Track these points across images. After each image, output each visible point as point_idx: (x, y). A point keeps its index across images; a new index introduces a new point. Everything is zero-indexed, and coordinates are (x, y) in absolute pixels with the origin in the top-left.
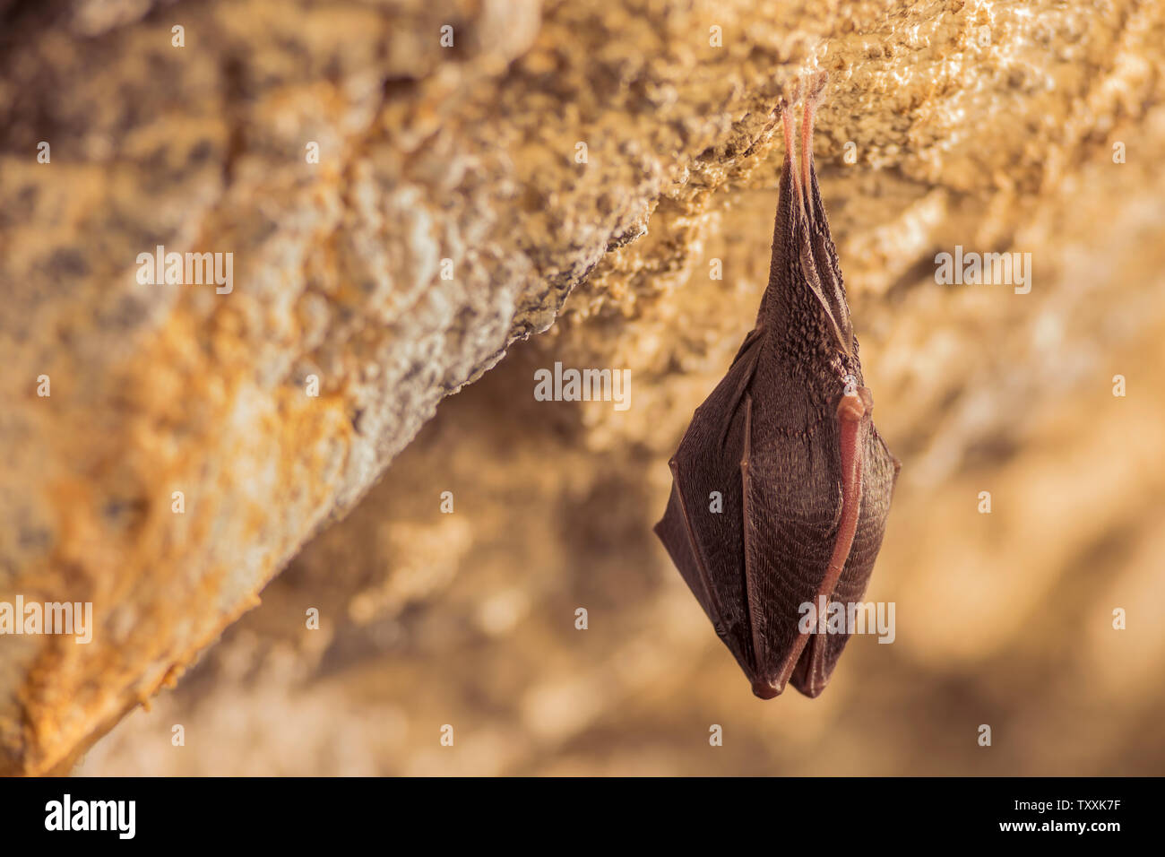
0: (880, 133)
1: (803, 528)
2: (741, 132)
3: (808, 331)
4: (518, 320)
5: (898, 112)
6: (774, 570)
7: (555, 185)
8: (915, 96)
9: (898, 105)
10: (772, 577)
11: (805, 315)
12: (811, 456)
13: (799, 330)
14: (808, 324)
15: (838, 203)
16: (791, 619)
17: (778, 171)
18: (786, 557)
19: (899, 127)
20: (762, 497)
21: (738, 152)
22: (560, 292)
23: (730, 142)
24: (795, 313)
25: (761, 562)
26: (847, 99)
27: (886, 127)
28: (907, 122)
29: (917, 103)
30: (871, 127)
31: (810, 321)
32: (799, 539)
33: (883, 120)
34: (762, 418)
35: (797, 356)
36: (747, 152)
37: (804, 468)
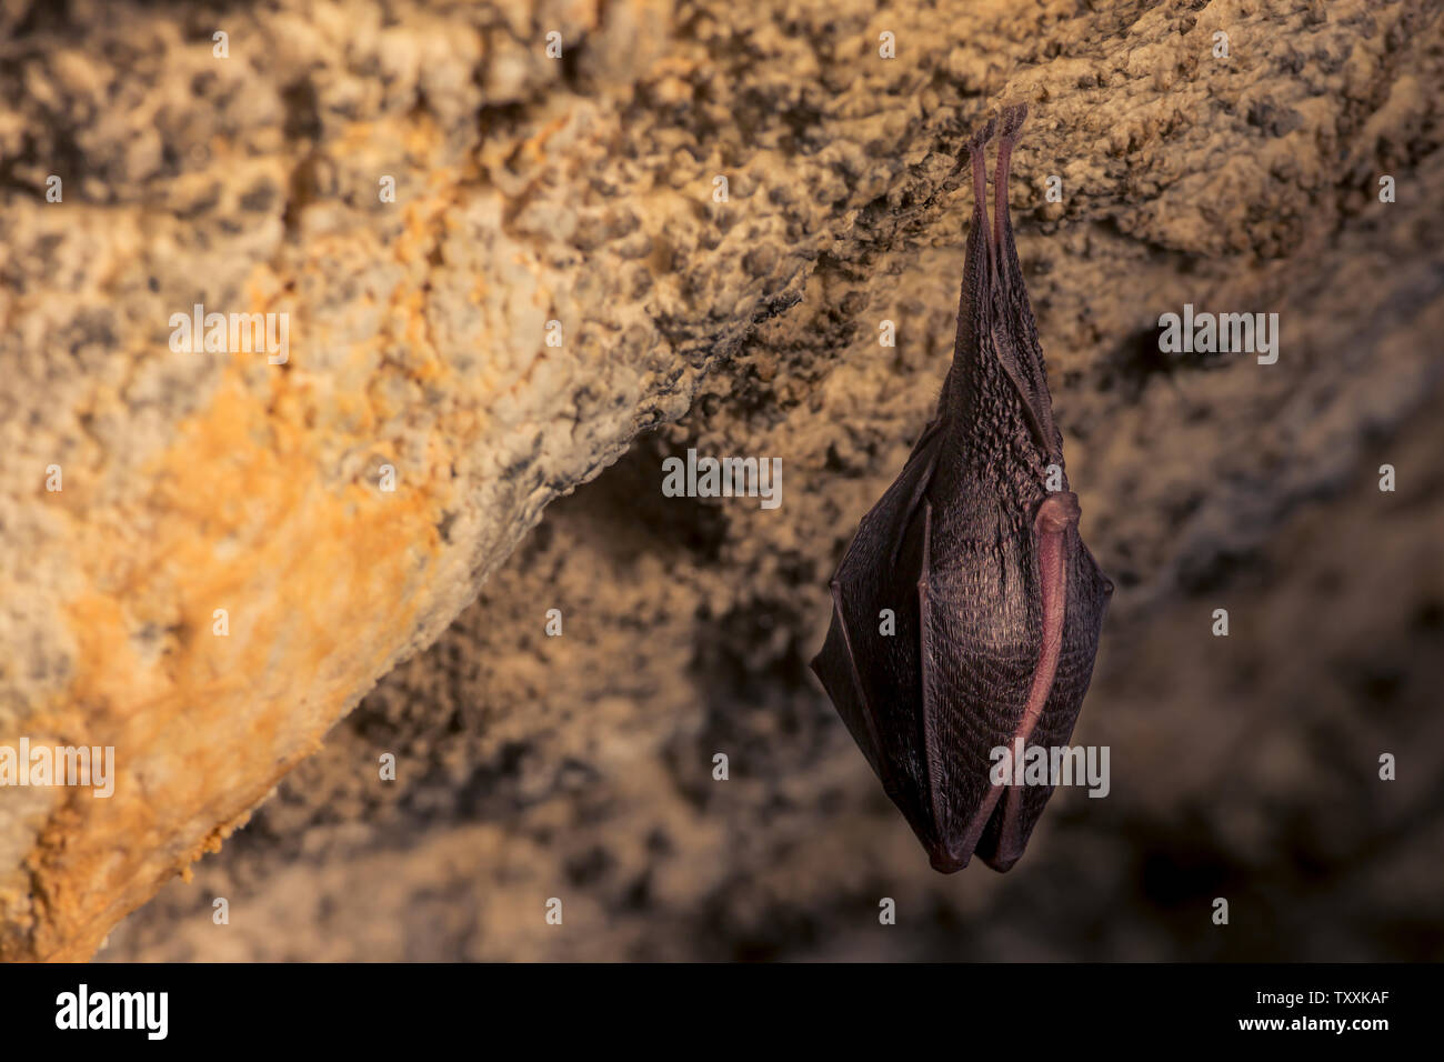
0: (1091, 180)
1: (994, 664)
2: (920, 178)
3: (1000, 421)
4: (644, 405)
5: (1114, 153)
6: (957, 715)
7: (692, 241)
8: (1135, 134)
9: (1113, 145)
10: (956, 723)
11: (997, 402)
12: (1004, 574)
13: (990, 422)
14: (1001, 413)
15: (1038, 266)
16: (977, 775)
17: (966, 225)
18: (972, 699)
19: (1115, 173)
20: (944, 626)
21: (916, 201)
22: (697, 372)
23: (907, 189)
24: (986, 401)
25: (941, 704)
26: (1051, 139)
27: (1099, 173)
28: (1124, 167)
29: (1137, 143)
30: (1081, 172)
31: (1004, 411)
32: (989, 676)
33: (1095, 164)
34: (945, 528)
35: (988, 455)
36: (927, 202)
37: (995, 590)
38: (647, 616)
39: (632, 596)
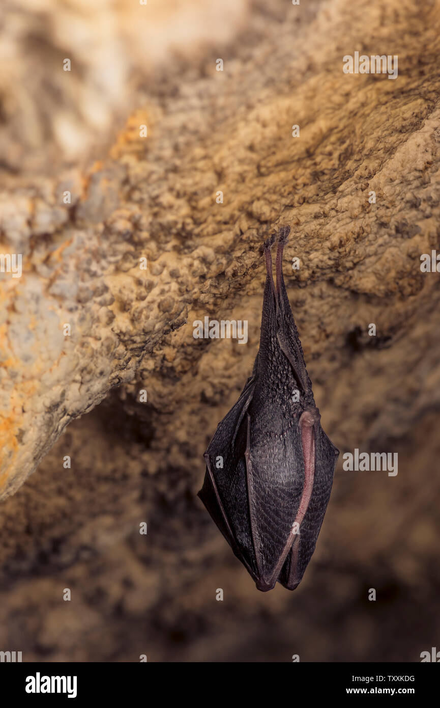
0: (322, 261)
1: (283, 491)
2: (241, 263)
3: (281, 376)
4: (113, 375)
5: (332, 249)
6: (266, 515)
7: (133, 296)
8: (342, 239)
9: (332, 244)
10: (266, 519)
11: (280, 367)
12: (285, 448)
13: (277, 376)
14: (282, 372)
15: (299, 303)
16: (277, 544)
17: (263, 284)
18: (273, 508)
19: (332, 257)
20: (258, 473)
21: (239, 274)
22: (138, 359)
23: (234, 269)
24: (275, 367)
25: (258, 511)
26: (302, 242)
27: (326, 258)
28: (337, 255)
29: (343, 243)
30: (317, 258)
31: (283, 371)
32: (280, 496)
33: (324, 254)
34: (257, 427)
35: (276, 391)
36: (244, 274)
37: (281, 456)
38: (118, 475)
39: (110, 467)
